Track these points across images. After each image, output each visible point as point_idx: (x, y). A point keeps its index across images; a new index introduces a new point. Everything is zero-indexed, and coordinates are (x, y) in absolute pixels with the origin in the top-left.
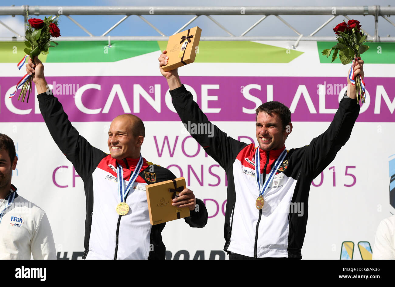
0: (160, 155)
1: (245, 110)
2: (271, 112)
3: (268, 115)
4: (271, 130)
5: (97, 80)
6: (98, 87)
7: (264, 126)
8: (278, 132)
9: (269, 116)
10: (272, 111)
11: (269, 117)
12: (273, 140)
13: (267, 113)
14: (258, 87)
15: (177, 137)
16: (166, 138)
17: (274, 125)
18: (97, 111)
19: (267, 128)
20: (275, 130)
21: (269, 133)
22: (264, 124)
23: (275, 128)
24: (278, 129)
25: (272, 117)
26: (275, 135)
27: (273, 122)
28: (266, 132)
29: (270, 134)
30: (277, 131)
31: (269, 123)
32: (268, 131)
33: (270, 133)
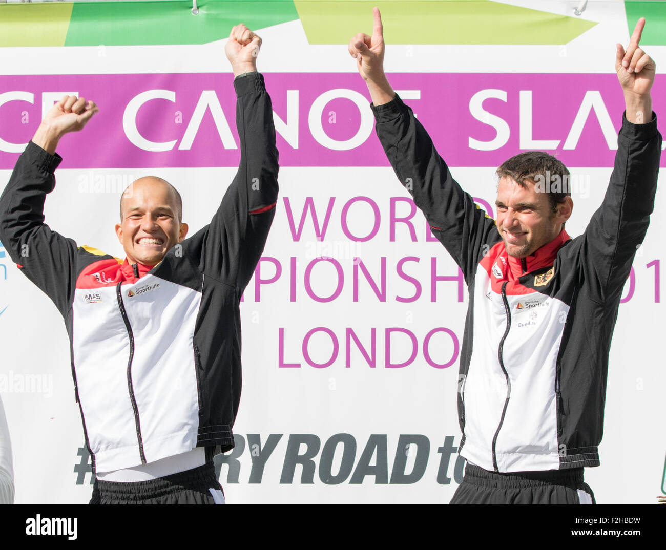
0: (296, 238)
1: (474, 144)
2: (524, 179)
3: (517, 185)
4: (525, 218)
5: (170, 81)
6: (170, 96)
7: (510, 209)
8: (539, 220)
9: (519, 188)
10: (526, 177)
11: (520, 191)
12: (529, 237)
13: (516, 180)
14: (502, 95)
15: (332, 200)
16: (309, 201)
17: (531, 207)
18: (168, 146)
19: (517, 212)
20: (533, 217)
21: (521, 223)
22: (510, 204)
23: (534, 214)
24: (539, 215)
25: (525, 189)
26: (534, 228)
27: (530, 200)
28: (515, 223)
29: (522, 226)
30: (537, 218)
31: (520, 203)
32: (519, 219)
33: (524, 224)
